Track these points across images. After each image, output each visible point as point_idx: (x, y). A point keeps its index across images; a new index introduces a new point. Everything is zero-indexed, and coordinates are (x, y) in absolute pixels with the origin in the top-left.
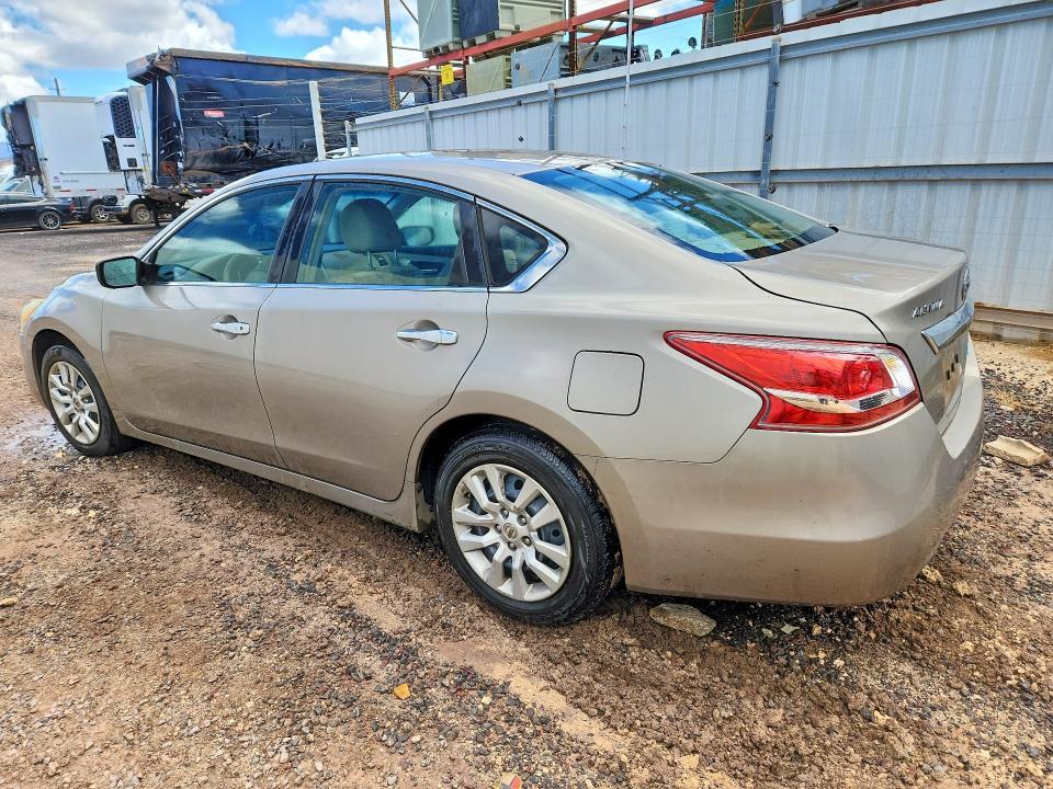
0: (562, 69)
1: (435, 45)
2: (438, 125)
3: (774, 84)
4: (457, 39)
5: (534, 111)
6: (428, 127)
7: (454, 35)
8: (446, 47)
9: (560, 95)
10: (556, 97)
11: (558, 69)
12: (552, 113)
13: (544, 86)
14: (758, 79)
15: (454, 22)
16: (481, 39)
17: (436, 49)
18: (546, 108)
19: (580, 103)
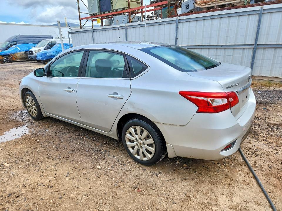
0: (128, 21)
1: (93, 13)
2: (95, 33)
3: (177, 28)
4: (100, 12)
5: (121, 31)
6: (92, 33)
7: (98, 11)
8: (96, 14)
9: (128, 27)
10: (127, 28)
11: (127, 21)
12: (126, 32)
13: (124, 25)
14: (174, 26)
15: (98, 8)
16: (106, 13)
17: (94, 14)
18: (124, 30)
19: (133, 30)
